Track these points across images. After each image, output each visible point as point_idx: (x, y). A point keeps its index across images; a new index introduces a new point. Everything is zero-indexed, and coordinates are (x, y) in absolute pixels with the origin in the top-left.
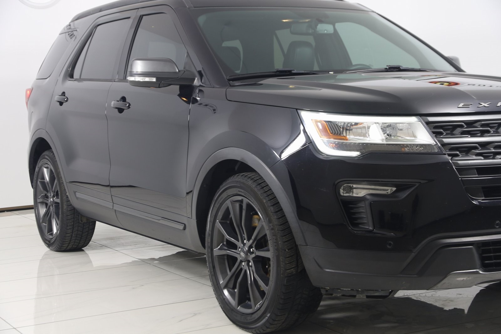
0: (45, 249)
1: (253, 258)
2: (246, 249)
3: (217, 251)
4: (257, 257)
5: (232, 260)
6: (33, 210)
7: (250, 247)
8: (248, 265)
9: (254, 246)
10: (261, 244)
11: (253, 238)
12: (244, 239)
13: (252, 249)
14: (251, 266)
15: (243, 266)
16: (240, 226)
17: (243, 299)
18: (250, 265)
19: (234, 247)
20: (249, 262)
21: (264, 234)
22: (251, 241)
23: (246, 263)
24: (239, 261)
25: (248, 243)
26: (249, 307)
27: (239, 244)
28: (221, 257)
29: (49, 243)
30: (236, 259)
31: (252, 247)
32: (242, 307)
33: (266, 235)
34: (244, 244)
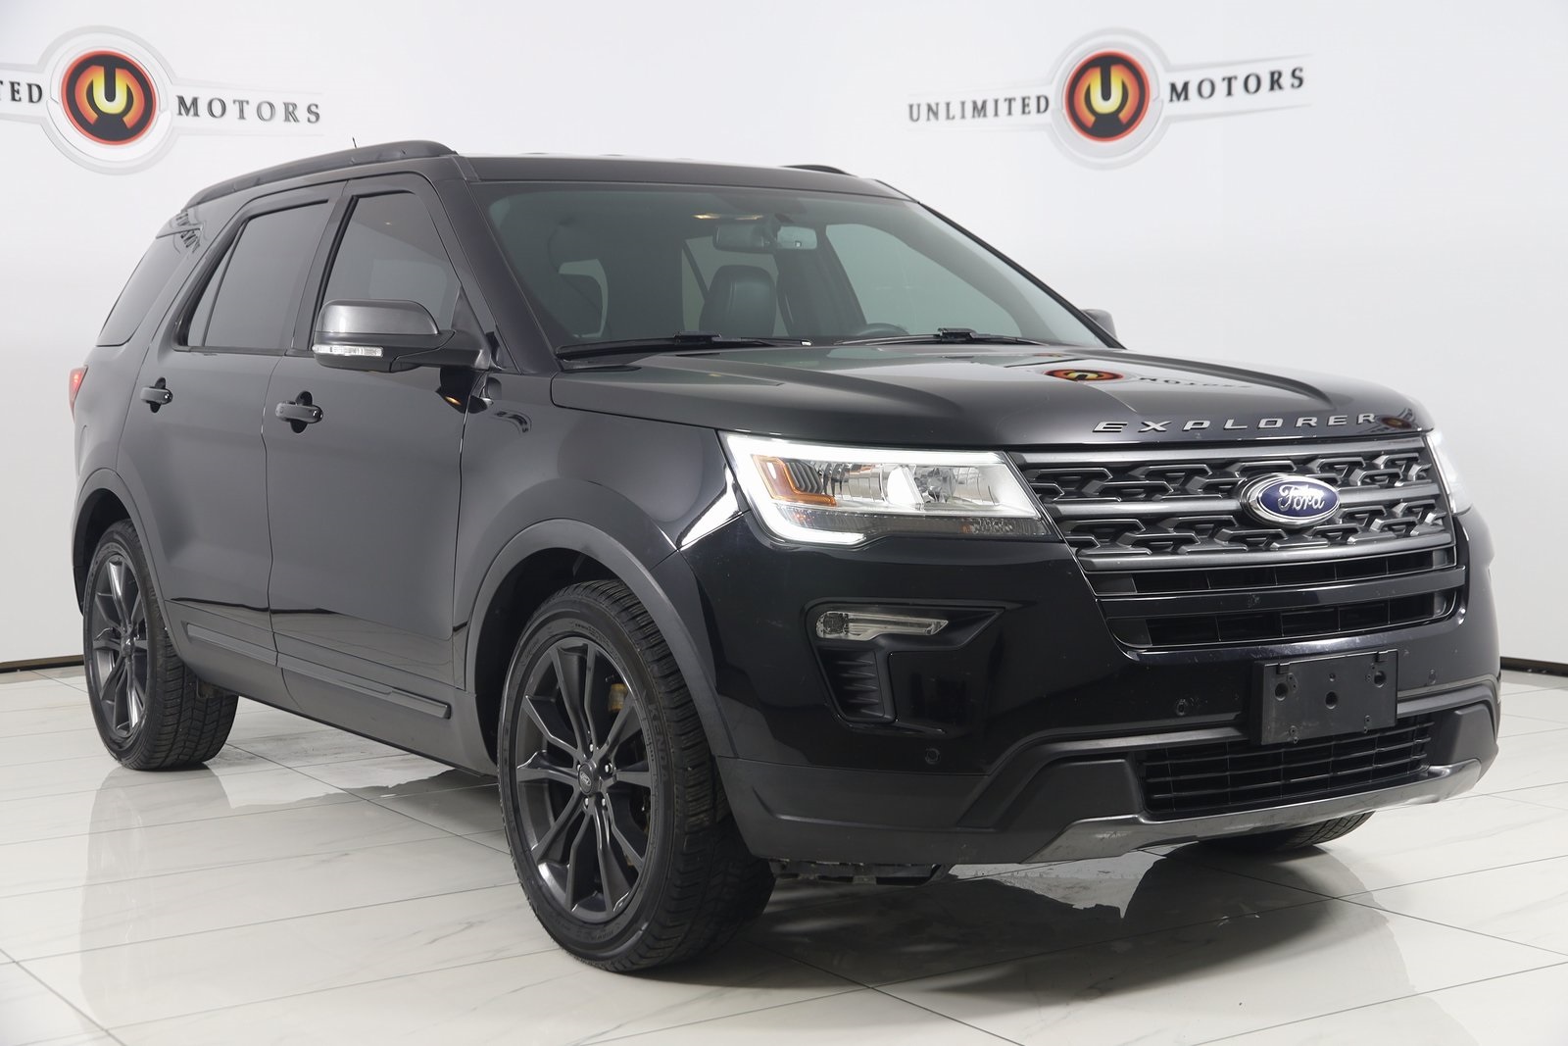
0: (108, 763)
1: (610, 788)
2: (593, 766)
3: (524, 771)
4: (619, 785)
5: (561, 793)
6: (82, 668)
7: (604, 761)
8: (598, 804)
9: (612, 757)
10: (630, 753)
11: (610, 738)
12: (588, 742)
13: (607, 767)
14: (606, 808)
15: (587, 807)
16: (579, 709)
17: (585, 887)
18: (604, 804)
19: (567, 760)
20: (600, 796)
21: (635, 730)
22: (605, 747)
23: (593, 799)
24: (576, 795)
25: (598, 752)
26: (599, 907)
27: (578, 754)
28: (534, 785)
29: (118, 749)
30: (570, 790)
31: (608, 762)
32: (580, 906)
33: (640, 733)
34: (589, 754)
